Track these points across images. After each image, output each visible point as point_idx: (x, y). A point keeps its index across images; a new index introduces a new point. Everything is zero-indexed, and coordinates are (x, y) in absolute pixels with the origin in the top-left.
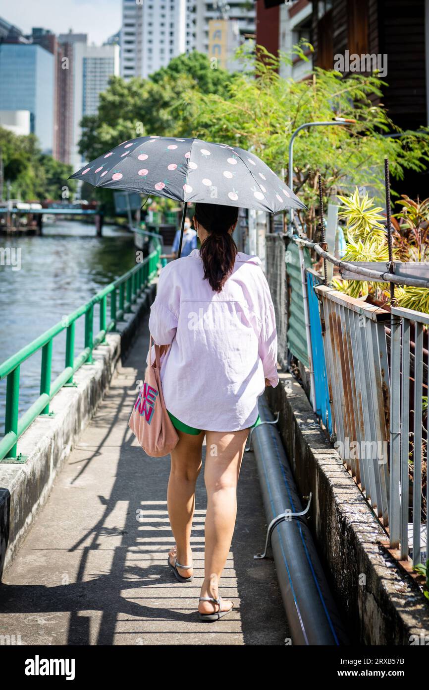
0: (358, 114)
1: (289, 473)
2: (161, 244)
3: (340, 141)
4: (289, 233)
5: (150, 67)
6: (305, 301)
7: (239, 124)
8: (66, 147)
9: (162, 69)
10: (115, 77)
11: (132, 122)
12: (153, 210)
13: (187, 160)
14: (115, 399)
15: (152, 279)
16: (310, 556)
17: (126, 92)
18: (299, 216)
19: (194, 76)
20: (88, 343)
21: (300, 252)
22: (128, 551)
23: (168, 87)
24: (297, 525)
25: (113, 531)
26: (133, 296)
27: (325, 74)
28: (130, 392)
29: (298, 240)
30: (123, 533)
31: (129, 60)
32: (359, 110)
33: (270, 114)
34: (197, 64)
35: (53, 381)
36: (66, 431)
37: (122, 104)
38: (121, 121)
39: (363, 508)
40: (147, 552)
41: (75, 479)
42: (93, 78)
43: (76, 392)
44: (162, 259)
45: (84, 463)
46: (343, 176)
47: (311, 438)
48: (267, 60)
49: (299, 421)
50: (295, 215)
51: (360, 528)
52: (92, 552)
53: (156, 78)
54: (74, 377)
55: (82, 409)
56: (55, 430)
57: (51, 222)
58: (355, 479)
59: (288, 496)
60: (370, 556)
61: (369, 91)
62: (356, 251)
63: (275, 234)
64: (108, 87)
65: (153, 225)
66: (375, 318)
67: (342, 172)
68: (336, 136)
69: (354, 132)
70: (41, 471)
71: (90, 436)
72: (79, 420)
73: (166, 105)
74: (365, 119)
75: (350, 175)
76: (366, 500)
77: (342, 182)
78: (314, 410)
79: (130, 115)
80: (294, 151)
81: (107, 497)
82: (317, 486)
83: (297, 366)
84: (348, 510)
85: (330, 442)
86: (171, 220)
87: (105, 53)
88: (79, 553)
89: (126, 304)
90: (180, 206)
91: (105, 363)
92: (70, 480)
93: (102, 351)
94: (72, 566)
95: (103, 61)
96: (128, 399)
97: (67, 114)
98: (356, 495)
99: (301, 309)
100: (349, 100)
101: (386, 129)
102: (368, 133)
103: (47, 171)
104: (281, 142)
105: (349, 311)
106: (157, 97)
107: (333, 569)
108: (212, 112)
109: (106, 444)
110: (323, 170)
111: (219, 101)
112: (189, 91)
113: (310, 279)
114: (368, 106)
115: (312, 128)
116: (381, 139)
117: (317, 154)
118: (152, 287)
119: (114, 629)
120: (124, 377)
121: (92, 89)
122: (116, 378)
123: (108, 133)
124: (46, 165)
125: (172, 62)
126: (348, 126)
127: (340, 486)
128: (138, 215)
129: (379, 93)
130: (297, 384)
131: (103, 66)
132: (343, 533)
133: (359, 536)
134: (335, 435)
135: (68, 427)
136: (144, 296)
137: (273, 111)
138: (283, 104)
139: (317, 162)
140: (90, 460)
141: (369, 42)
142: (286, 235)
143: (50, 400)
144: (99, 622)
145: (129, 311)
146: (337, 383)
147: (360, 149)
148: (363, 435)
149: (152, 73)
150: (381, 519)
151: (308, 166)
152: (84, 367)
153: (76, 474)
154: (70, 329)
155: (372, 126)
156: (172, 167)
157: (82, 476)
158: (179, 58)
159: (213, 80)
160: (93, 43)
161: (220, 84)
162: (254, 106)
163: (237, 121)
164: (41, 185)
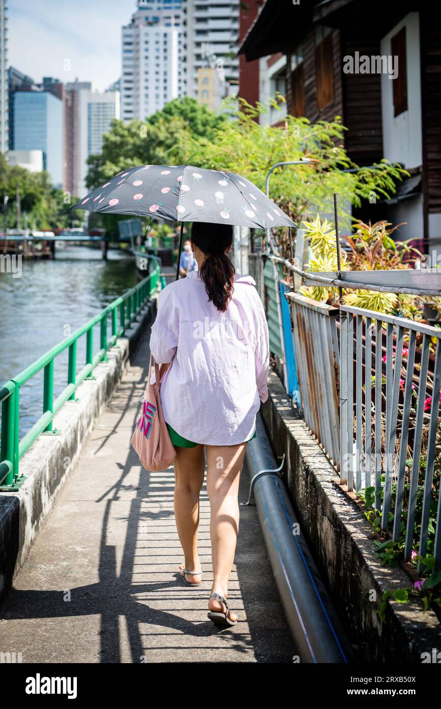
0: (322, 154)
1: (268, 442)
2: (160, 265)
3: (308, 176)
4: (266, 252)
5: (146, 110)
6: (279, 306)
7: (225, 163)
8: (75, 182)
9: (157, 112)
10: (116, 120)
11: (132, 160)
12: (151, 236)
13: (180, 183)
14: (126, 391)
15: (153, 294)
16: (283, 499)
17: (126, 133)
18: (275, 239)
19: (186, 119)
20: (103, 345)
21: (275, 267)
22: (142, 501)
23: (163, 128)
24: (274, 478)
25: (130, 488)
26: (138, 309)
27: (295, 121)
28: (138, 386)
29: (273, 257)
30: (137, 489)
31: (128, 104)
32: (324, 151)
33: (250, 155)
34: (188, 108)
35: (77, 374)
36: (88, 414)
37: (123, 144)
38: (122, 159)
39: (323, 459)
40: (157, 502)
41: (97, 451)
42: (97, 121)
43: (95, 383)
44: (161, 277)
45: (104, 439)
46: (311, 205)
47: (284, 413)
48: (247, 110)
49: (275, 400)
50: (272, 238)
51: (319, 472)
52: (114, 503)
53: (152, 121)
54: (93, 372)
55: (100, 398)
56: (80, 412)
57: (62, 247)
58: (317, 440)
59: (267, 458)
60: (326, 490)
61: (332, 135)
62: (316, 265)
63: (256, 254)
64: (111, 129)
65: (151, 249)
66: (328, 314)
67: (309, 202)
68: (304, 172)
69: (320, 168)
70: (72, 443)
71: (107, 420)
72: (98, 407)
73: (161, 144)
74: (329, 158)
75: (316, 204)
76: (325, 454)
77: (309, 210)
78: (287, 392)
79: (130, 153)
80: (269, 185)
81: (124, 464)
82: (288, 448)
83: (274, 359)
84: (310, 461)
85: (299, 415)
86: (167, 244)
87: (107, 99)
88: (104, 503)
89: (132, 315)
90: (175, 232)
91: (117, 362)
92: (93, 451)
93: (114, 353)
94: (99, 512)
95: (105, 106)
96: (136, 391)
97: (75, 153)
98: (318, 451)
99: (276, 313)
100: (316, 142)
101: (346, 165)
102: (331, 169)
103: (58, 203)
104: (260, 178)
105: (310, 310)
106: (153, 137)
107: (301, 507)
108: (203, 154)
109: (120, 425)
110: (294, 200)
111: (208, 144)
112: (182, 131)
113: (283, 288)
114: (332, 147)
115: (285, 166)
116: (342, 174)
117: (289, 187)
118: (153, 301)
119: (134, 553)
120: (132, 374)
121: (96, 130)
122: (126, 375)
123: (111, 170)
124: (58, 198)
125: (167, 106)
126: (316, 164)
127: (305, 445)
128: (139, 240)
129: (341, 136)
130: (274, 374)
131: (105, 110)
132: (307, 477)
133: (318, 477)
134: (303, 409)
135: (90, 411)
136: (146, 308)
137: (252, 152)
138: (260, 147)
139: (289, 194)
140: (108, 437)
141: (334, 91)
142: (264, 254)
143: (76, 389)
144: (123, 549)
145: (135, 320)
146: (303, 368)
147: (324, 183)
148: (322, 405)
149: (149, 115)
150: (336, 467)
151: (282, 198)
152: (100, 364)
153: (98, 447)
154: (89, 333)
155: (335, 163)
156: (165, 190)
157: (102, 449)
158: (172, 102)
159: (202, 121)
160: (97, 90)
161: (209, 125)
162: (237, 149)
163: (223, 161)
164: (54, 216)
